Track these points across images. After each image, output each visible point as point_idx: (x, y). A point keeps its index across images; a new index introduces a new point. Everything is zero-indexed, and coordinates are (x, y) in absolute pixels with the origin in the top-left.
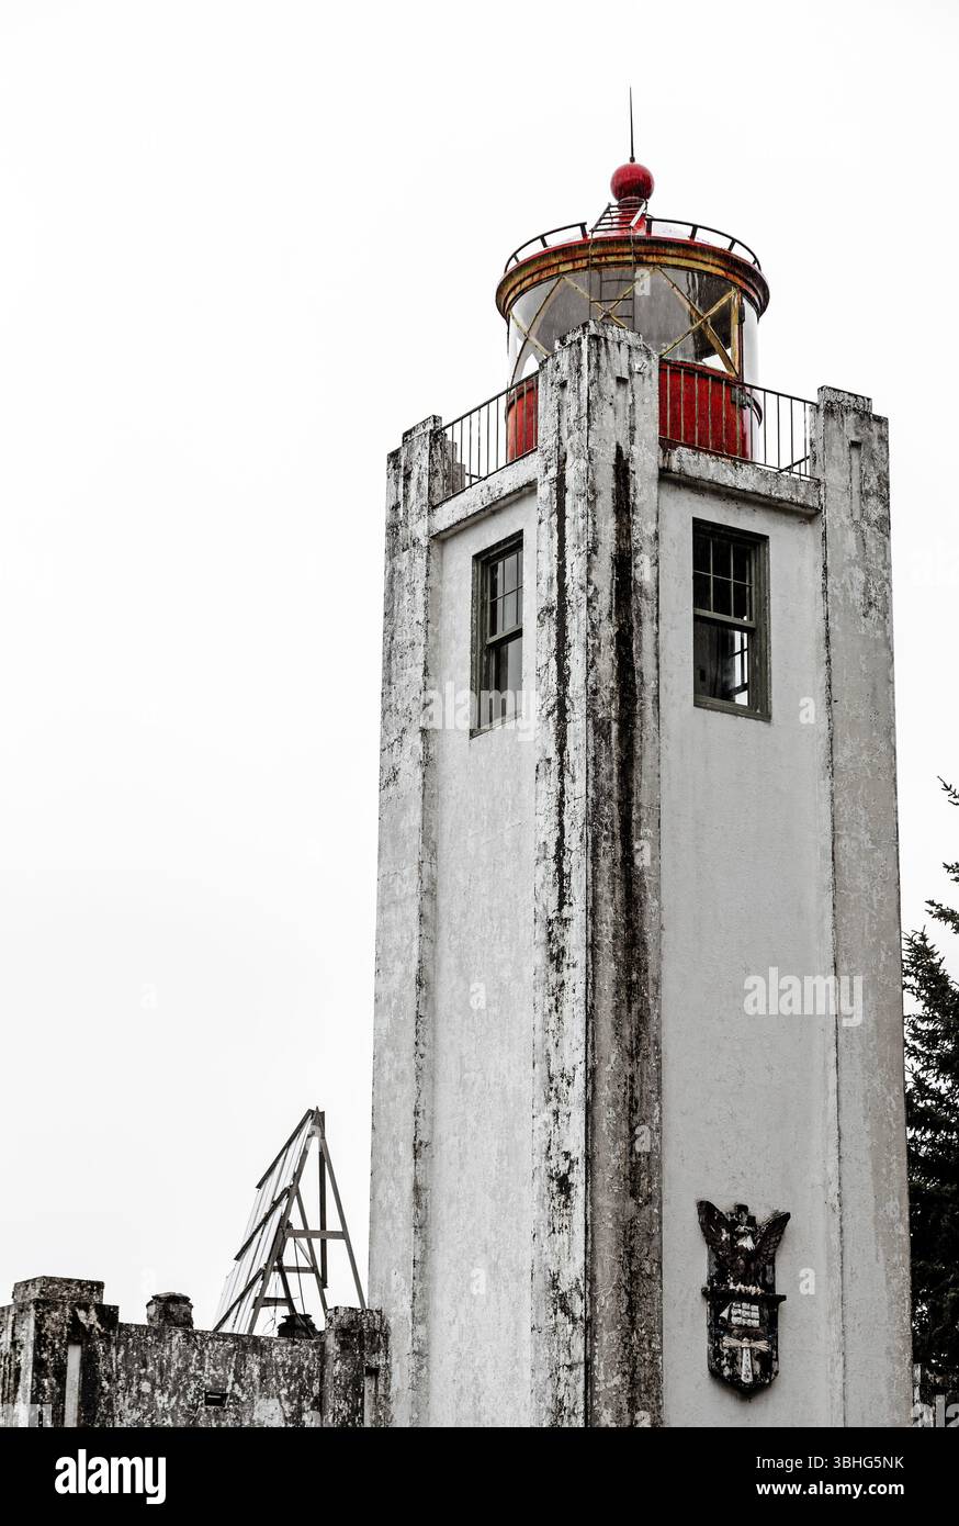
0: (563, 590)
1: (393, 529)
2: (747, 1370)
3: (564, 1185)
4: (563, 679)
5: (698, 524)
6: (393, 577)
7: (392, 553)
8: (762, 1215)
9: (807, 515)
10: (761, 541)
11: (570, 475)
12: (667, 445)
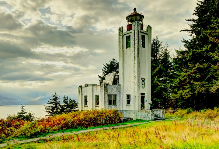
0: (135, 40)
1: (119, 34)
2: (143, 87)
3: (135, 77)
4: (135, 46)
5: (142, 35)
6: (119, 38)
7: (119, 36)
8: (144, 78)
9: (147, 34)
10: (145, 36)
11: (135, 32)
12: (141, 30)
